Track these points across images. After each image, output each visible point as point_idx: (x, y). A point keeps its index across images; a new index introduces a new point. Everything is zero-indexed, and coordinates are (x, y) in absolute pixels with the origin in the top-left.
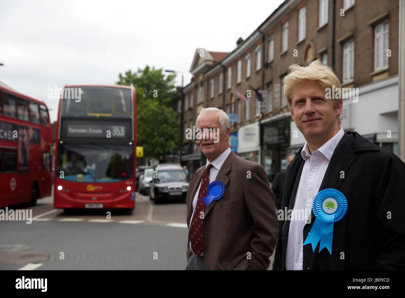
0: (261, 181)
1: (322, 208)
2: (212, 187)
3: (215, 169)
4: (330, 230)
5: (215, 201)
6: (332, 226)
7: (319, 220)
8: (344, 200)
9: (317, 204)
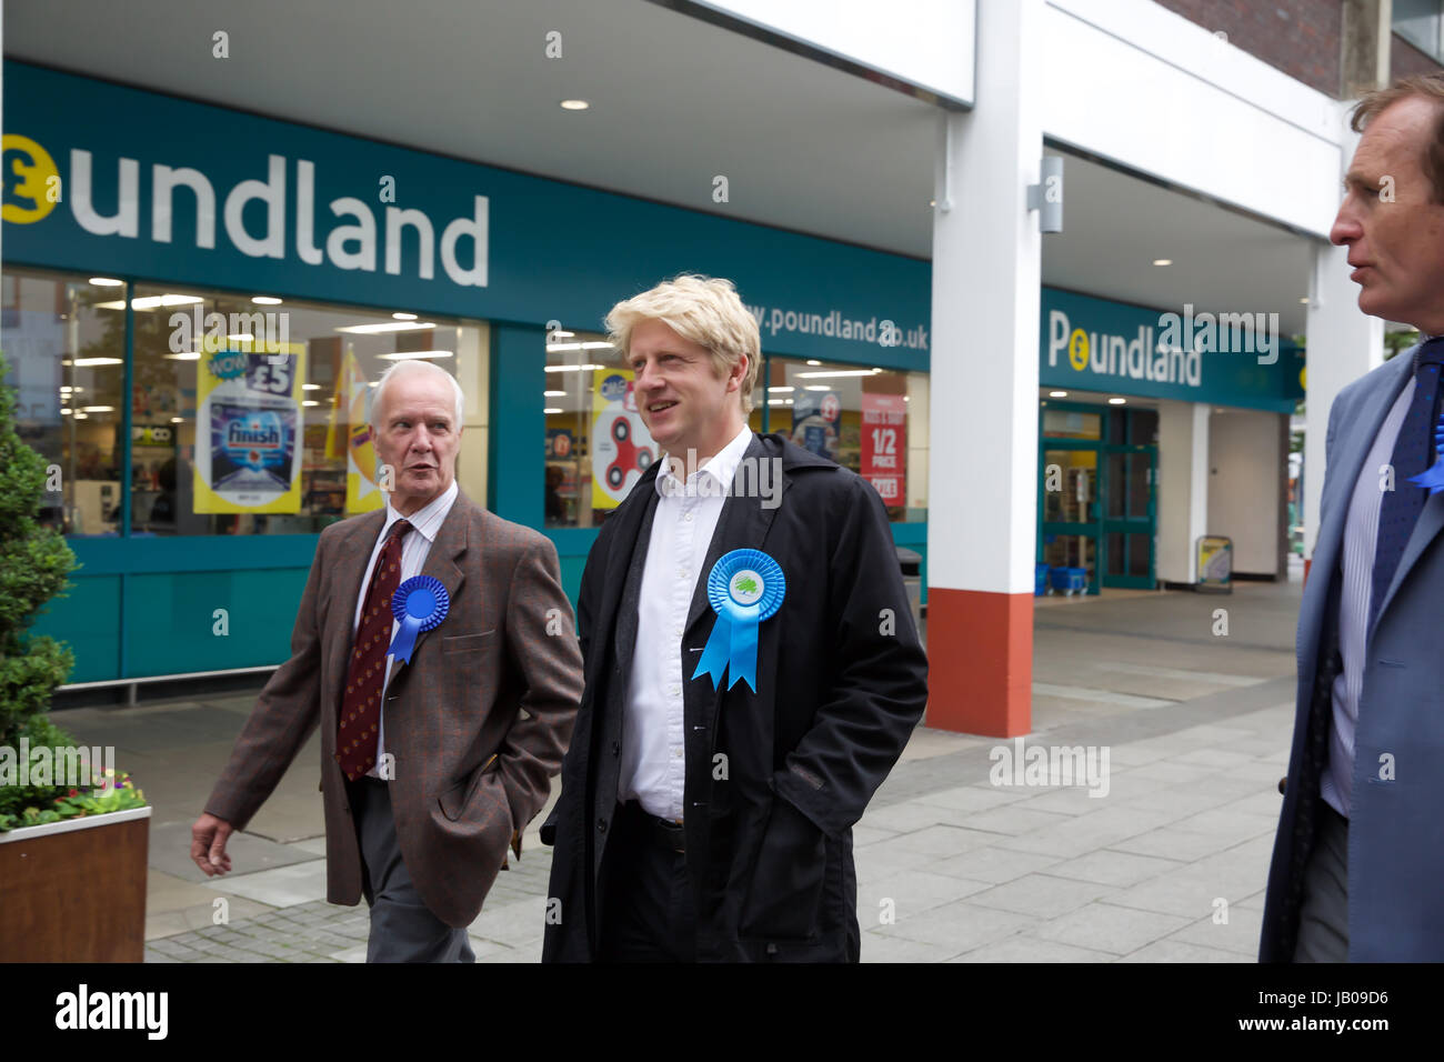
0: (548, 576)
1: (728, 592)
2: (408, 593)
3: (419, 539)
4: (752, 637)
5: (425, 632)
6: (756, 631)
7: (724, 620)
8: (778, 575)
9: (718, 583)
